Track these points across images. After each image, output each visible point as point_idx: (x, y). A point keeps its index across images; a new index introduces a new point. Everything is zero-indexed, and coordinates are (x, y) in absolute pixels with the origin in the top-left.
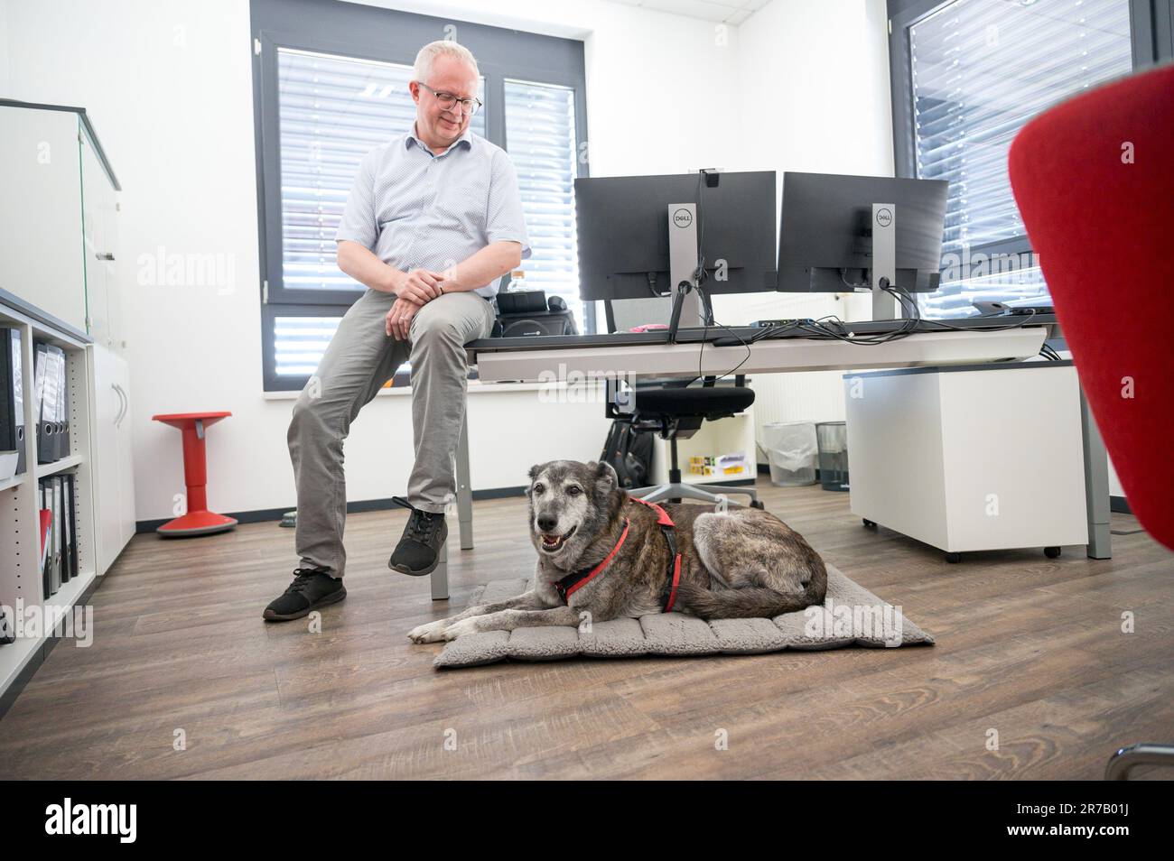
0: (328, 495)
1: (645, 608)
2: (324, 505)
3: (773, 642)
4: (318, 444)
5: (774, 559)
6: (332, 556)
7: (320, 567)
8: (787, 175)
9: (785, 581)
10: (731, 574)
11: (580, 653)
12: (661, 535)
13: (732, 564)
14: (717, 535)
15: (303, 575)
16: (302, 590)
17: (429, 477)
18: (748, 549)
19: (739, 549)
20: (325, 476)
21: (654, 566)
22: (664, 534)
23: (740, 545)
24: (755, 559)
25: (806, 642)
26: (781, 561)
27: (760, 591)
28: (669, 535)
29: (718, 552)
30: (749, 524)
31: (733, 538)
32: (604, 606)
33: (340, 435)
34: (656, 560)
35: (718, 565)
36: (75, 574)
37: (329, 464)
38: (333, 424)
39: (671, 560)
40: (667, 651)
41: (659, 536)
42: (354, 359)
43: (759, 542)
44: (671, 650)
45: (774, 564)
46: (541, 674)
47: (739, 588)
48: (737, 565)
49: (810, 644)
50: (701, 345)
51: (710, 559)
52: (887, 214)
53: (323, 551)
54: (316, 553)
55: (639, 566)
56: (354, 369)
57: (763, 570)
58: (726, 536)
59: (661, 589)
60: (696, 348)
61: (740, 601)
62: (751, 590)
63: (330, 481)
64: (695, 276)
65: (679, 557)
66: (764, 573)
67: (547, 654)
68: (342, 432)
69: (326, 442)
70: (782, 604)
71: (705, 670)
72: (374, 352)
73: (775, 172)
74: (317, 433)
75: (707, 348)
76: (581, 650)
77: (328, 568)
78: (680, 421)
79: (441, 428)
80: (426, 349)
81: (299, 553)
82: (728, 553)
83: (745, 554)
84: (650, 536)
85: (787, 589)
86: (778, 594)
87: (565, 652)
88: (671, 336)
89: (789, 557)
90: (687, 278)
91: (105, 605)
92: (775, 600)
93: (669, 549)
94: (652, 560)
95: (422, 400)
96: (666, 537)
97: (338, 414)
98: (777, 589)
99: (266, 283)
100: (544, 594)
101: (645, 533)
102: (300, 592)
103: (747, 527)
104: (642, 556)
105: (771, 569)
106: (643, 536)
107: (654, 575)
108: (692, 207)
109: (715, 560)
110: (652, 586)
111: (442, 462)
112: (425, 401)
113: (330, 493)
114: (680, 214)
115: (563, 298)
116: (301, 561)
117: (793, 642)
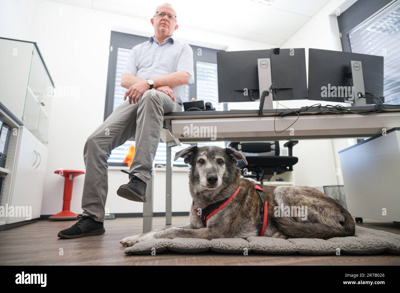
0: (98, 180)
1: (249, 231)
2: (96, 184)
3: (332, 247)
4: (95, 155)
5: (322, 208)
6: (98, 210)
7: (91, 215)
8: (310, 50)
11: (210, 248)
12: (256, 193)
14: (287, 195)
15: (82, 218)
16: (80, 225)
18: (306, 202)
19: (301, 201)
20: (97, 170)
21: (253, 208)
22: (258, 193)
23: (301, 199)
24: (311, 207)
25: (354, 248)
28: (260, 194)
30: (305, 191)
31: (297, 196)
32: (226, 227)
33: (107, 154)
34: (254, 205)
37: (100, 165)
38: (103, 147)
39: (262, 205)
40: (263, 249)
41: (255, 193)
43: (312, 199)
44: (266, 249)
45: (323, 210)
46: (185, 259)
49: (356, 250)
50: (274, 117)
52: (358, 65)
53: (93, 207)
54: (90, 208)
55: (245, 206)
56: (116, 124)
57: (316, 213)
58: (293, 195)
60: (272, 119)
61: (303, 228)
62: (311, 224)
63: (100, 173)
64: (271, 88)
65: (266, 203)
67: (190, 248)
69: (99, 155)
70: (331, 232)
71: (289, 260)
72: (126, 118)
73: (304, 49)
74: (95, 150)
75: (277, 119)
76: (210, 246)
77: (94, 216)
78: (265, 170)
79: (147, 140)
80: (145, 104)
81: (83, 208)
82: (295, 203)
83: (304, 204)
84: (251, 192)
86: (328, 226)
87: (201, 247)
88: (260, 113)
90: (267, 89)
92: (326, 229)
93: (261, 200)
94: (252, 205)
95: (140, 128)
96: (259, 195)
97: (106, 143)
98: (326, 223)
100: (195, 222)
102: (78, 226)
103: (304, 192)
104: (247, 201)
105: (320, 212)
107: (253, 213)
108: (268, 60)
110: (252, 219)
111: (146, 157)
112: (141, 129)
113: (99, 179)
114: (263, 63)
115: (212, 103)
116: (84, 212)
117: (345, 248)
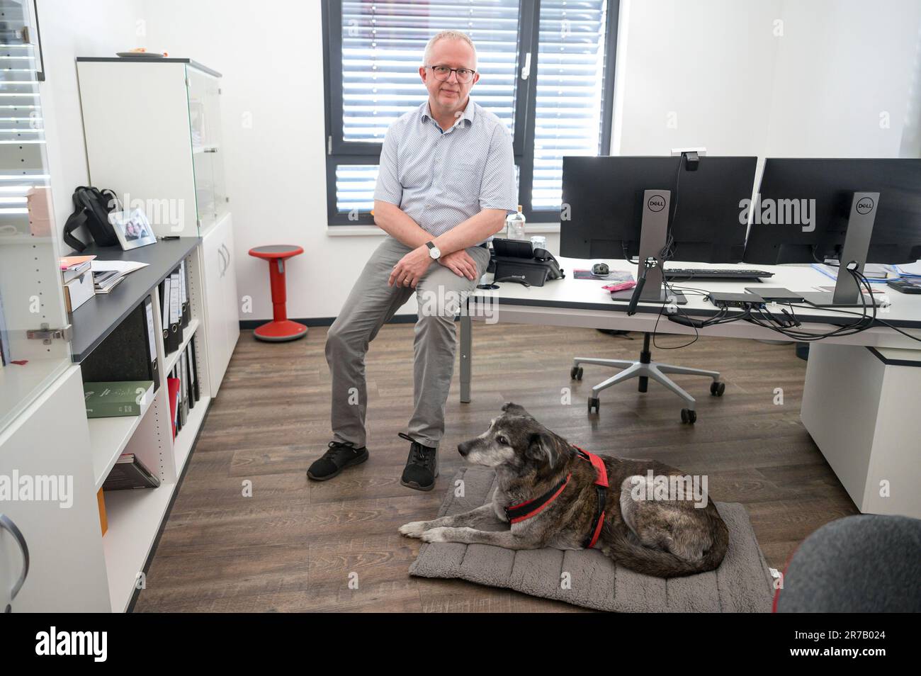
1: (570, 545)
4: (344, 361)
5: (681, 529)
6: (356, 434)
7: (347, 441)
8: (767, 162)
9: (686, 549)
10: (642, 534)
12: (595, 494)
13: (645, 527)
15: (336, 447)
16: (333, 458)
17: (426, 422)
18: (661, 518)
20: (350, 382)
21: (583, 517)
22: (598, 493)
23: (654, 513)
24: (664, 527)
26: (687, 531)
27: (664, 555)
28: (602, 494)
29: (636, 514)
33: (361, 355)
34: (586, 512)
35: (633, 522)
36: (197, 399)
37: (352, 374)
38: (356, 346)
39: (598, 515)
41: (593, 494)
42: (372, 299)
43: (671, 513)
45: (680, 534)
47: (646, 547)
48: (648, 529)
51: (629, 517)
52: (869, 202)
53: (349, 430)
54: (344, 432)
55: (570, 515)
56: (373, 307)
57: (670, 538)
59: (586, 536)
62: (658, 552)
63: (354, 385)
65: (604, 514)
66: (669, 540)
68: (362, 351)
69: (350, 360)
72: (388, 295)
73: (756, 158)
74: (343, 353)
77: (352, 442)
79: (435, 387)
80: (426, 327)
81: (333, 430)
82: (644, 517)
83: (656, 522)
84: (585, 493)
85: (687, 556)
89: (695, 528)
91: (215, 429)
93: (598, 507)
94: (583, 511)
95: (421, 363)
96: (598, 496)
97: (359, 339)
99: (330, 137)
101: (581, 489)
102: (332, 460)
104: (574, 508)
105: (676, 537)
106: (578, 491)
107: (582, 523)
108: (667, 194)
109: (632, 519)
110: (578, 531)
111: (435, 413)
112: (423, 366)
114: (653, 201)
